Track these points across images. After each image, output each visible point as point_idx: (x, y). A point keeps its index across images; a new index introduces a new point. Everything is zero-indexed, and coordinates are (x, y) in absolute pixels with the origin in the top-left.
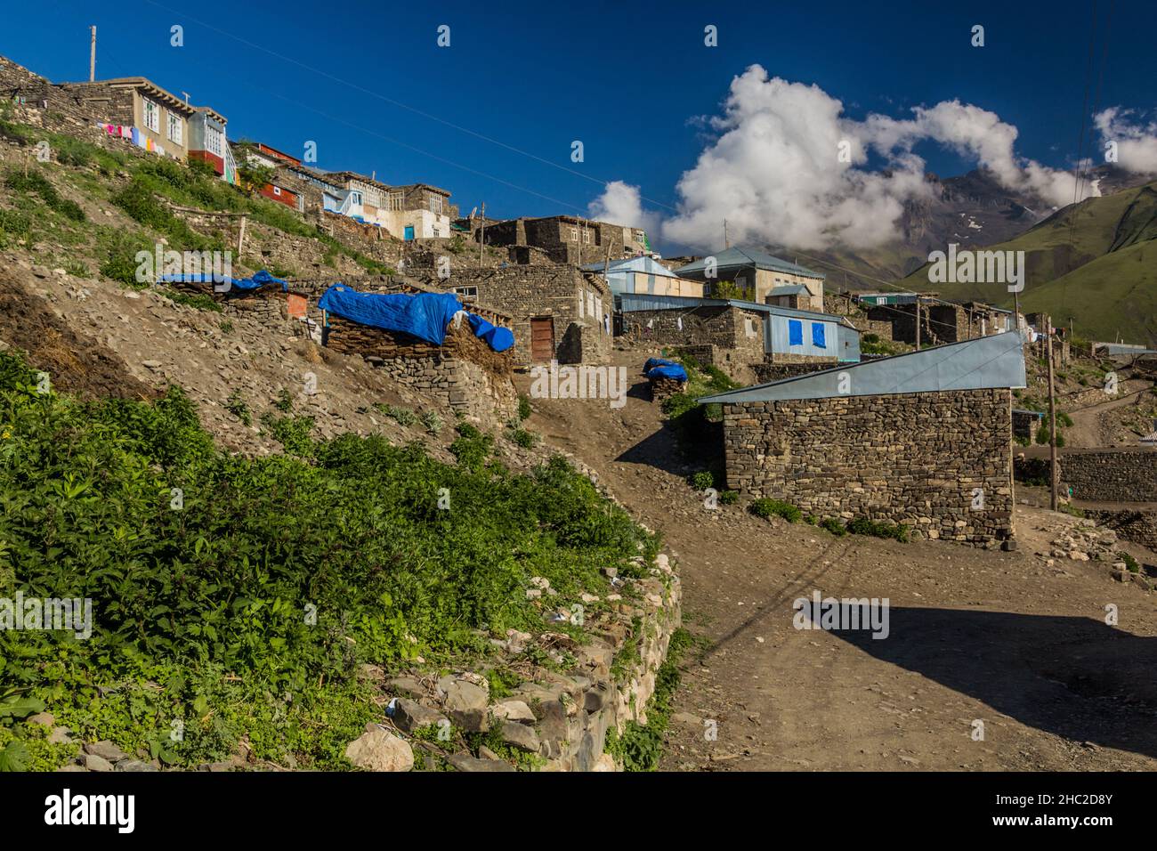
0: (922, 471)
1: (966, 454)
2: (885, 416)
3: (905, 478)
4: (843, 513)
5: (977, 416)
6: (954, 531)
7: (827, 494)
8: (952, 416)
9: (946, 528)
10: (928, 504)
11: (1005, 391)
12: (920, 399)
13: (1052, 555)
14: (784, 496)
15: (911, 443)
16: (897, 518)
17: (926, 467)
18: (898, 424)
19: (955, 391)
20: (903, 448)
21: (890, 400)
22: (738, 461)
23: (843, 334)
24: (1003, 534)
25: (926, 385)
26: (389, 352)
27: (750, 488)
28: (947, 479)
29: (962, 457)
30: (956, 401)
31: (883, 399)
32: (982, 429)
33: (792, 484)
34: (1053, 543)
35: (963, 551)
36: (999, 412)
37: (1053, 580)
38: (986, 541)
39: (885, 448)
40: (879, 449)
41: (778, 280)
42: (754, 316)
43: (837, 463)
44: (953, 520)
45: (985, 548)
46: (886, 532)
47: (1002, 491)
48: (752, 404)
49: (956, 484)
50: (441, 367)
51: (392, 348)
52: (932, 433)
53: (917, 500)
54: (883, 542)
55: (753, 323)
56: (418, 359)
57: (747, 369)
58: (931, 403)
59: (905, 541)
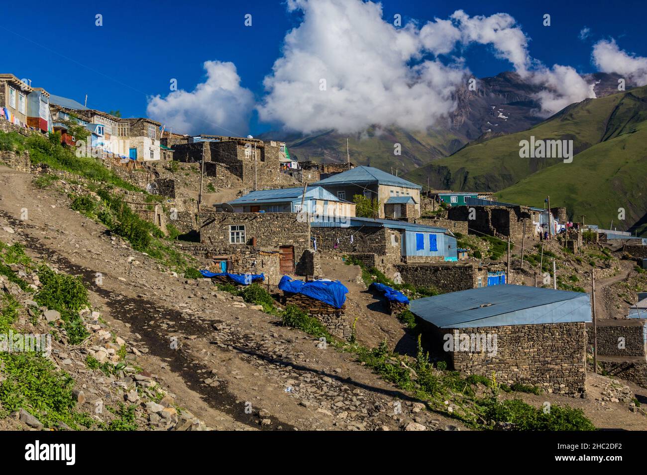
0: (545, 361)
1: (565, 353)
2: (528, 335)
3: (538, 364)
4: (509, 381)
5: (570, 335)
6: (559, 389)
7: (501, 372)
8: (559, 335)
9: (556, 388)
10: (548, 376)
11: (582, 323)
12: (544, 327)
13: (603, 400)
14: (481, 373)
15: (540, 348)
16: (534, 383)
17: (547, 359)
18: (534, 338)
19: (561, 323)
20: (536, 350)
21: (531, 328)
22: (460, 356)
23: (447, 240)
24: (581, 390)
25: (547, 320)
26: (316, 311)
27: (465, 369)
28: (556, 364)
29: (563, 354)
30: (561, 328)
31: (528, 327)
32: (572, 341)
33: (484, 368)
34: (602, 394)
35: (564, 398)
36: (580, 333)
37: (605, 412)
38: (573, 394)
39: (528, 350)
40: (526, 350)
41: (392, 192)
42: (396, 232)
43: (506, 357)
44: (559, 384)
45: (573, 397)
46: (529, 390)
47: (581, 370)
48: (466, 329)
49: (560, 367)
50: (340, 318)
51: (317, 309)
52: (549, 343)
53: (543, 375)
54: (528, 395)
55: (396, 237)
56: (328, 315)
57: (393, 268)
58: (550, 329)
59: (538, 394)
